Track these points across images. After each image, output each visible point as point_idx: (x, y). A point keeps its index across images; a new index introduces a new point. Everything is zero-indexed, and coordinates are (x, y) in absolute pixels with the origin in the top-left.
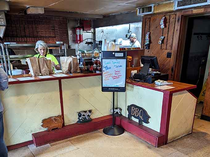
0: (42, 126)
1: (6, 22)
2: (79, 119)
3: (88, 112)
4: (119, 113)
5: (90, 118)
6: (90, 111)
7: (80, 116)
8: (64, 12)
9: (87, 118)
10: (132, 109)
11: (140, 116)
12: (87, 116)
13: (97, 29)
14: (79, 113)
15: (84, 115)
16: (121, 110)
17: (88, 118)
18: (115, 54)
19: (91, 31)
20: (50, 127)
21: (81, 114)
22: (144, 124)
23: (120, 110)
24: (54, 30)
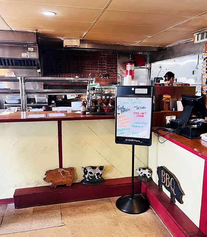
0: (45, 179)
1: (38, 56)
2: (84, 176)
3: (97, 168)
4: (148, 177)
5: (102, 178)
6: (101, 168)
7: (86, 173)
8: (107, 45)
9: (96, 177)
10: (162, 174)
11: (171, 187)
12: (96, 175)
13: (152, 64)
14: (85, 169)
15: (91, 173)
16: (151, 171)
17: (98, 177)
18: (135, 90)
19: (145, 67)
20: (55, 182)
21: (87, 171)
22: (177, 203)
23: (149, 172)
24: (102, 65)
